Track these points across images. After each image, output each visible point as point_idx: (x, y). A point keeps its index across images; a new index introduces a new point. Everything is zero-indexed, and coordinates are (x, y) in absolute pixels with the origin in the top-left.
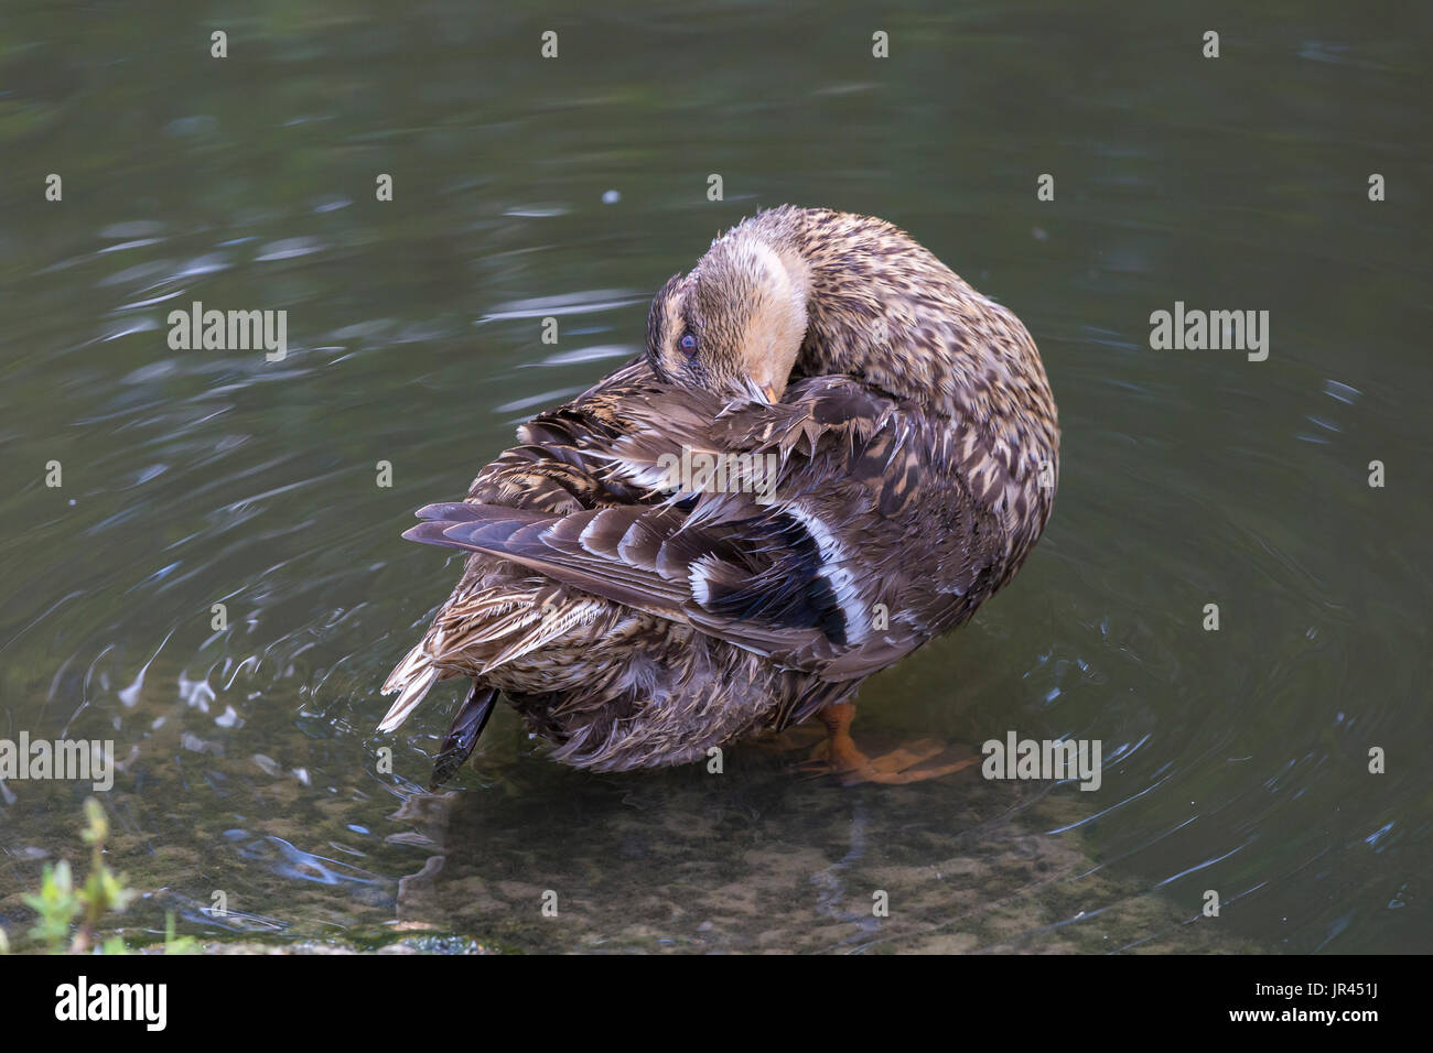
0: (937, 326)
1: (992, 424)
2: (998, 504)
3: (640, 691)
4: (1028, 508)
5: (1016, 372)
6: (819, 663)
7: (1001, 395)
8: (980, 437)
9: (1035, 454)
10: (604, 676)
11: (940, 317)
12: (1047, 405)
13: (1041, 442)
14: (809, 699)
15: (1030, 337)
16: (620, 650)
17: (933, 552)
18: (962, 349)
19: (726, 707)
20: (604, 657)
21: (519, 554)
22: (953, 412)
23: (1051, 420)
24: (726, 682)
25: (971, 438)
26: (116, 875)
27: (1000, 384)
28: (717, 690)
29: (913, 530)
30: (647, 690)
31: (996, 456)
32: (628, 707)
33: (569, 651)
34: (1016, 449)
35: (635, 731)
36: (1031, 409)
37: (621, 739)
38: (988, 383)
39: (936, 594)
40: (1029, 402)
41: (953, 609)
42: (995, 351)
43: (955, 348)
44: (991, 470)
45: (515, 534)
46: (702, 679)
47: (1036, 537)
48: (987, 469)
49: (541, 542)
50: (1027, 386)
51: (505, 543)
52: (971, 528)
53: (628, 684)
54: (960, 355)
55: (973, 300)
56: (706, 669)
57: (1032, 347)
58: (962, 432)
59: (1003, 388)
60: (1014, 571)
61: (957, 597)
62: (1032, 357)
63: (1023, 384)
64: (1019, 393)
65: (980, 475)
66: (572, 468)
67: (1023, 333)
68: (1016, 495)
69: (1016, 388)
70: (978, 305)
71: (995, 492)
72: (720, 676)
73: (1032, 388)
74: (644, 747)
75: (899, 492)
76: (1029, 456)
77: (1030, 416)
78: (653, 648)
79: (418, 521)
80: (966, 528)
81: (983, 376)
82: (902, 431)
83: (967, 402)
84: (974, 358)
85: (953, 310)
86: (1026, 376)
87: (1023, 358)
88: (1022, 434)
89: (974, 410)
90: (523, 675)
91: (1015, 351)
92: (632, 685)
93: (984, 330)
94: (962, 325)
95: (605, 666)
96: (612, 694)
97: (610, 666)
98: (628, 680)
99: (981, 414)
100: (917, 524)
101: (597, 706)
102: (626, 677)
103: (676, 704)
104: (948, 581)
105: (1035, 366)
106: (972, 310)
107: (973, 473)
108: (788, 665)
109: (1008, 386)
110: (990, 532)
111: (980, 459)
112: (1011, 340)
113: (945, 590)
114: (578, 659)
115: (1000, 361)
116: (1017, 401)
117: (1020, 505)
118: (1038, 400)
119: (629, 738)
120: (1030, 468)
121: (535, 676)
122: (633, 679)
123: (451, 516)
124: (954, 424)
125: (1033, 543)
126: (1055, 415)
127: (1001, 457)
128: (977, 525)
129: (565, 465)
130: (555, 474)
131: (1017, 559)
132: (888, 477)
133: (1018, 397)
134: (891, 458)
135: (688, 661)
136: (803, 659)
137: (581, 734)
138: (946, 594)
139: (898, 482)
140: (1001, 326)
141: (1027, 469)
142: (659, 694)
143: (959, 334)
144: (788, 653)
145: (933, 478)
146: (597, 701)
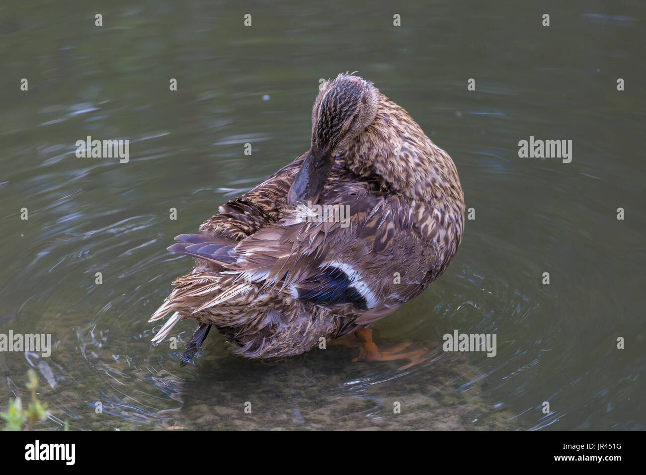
0: (411, 153)
1: (432, 202)
2: (435, 239)
3: (273, 325)
4: (450, 240)
5: (445, 179)
6: (354, 315)
7: (437, 189)
8: (426, 209)
9: (452, 215)
10: (256, 319)
11: (414, 149)
12: (459, 194)
13: (455, 210)
14: (349, 326)
15: (454, 164)
16: (261, 308)
17: (402, 266)
18: (421, 166)
19: (314, 331)
20: (254, 311)
21: (218, 260)
22: (415, 197)
23: (460, 201)
24: (314, 319)
25: (422, 210)
26: (42, 404)
27: (437, 184)
28: (310, 324)
29: (391, 257)
30: (276, 325)
31: (434, 217)
32: (268, 333)
33: (236, 307)
34: (443, 213)
35: (272, 343)
36: (451, 196)
37: (267, 346)
38: (431, 183)
39: (407, 285)
40: (450, 193)
41: (416, 290)
42: (437, 170)
43: (418, 165)
44: (432, 224)
45: (217, 251)
46: (302, 320)
47: (454, 253)
48: (430, 223)
49: (228, 255)
50: (450, 186)
51: (212, 255)
52: (420, 253)
53: (268, 322)
54: (420, 169)
55: (430, 146)
56: (303, 315)
57: (454, 169)
58: (418, 207)
59: (439, 187)
60: (445, 268)
61: (417, 285)
62: (453, 173)
63: (448, 185)
64: (445, 189)
65: (426, 227)
66: (243, 222)
67: (451, 162)
68: (444, 235)
69: (444, 187)
70: (432, 148)
71: (433, 234)
72: (311, 317)
73: (451, 187)
74: (277, 350)
75: (384, 241)
76: (449, 216)
77: (450, 199)
78: (277, 306)
79: (176, 242)
80: (418, 253)
81: (429, 180)
82: (385, 213)
83: (421, 191)
84: (426, 171)
85: (421, 148)
86: (449, 182)
87: (449, 174)
88: (446, 207)
89: (424, 195)
90: (215, 317)
91: (446, 171)
92: (270, 323)
93: (433, 159)
94: (423, 155)
95: (255, 315)
96: (261, 327)
97: (258, 315)
98: (267, 320)
99: (427, 198)
100: (392, 254)
101: (254, 333)
102: (267, 319)
103: (289, 331)
104: (411, 279)
105: (455, 177)
106: (429, 149)
107: (423, 226)
108: (340, 315)
109: (441, 185)
110: (430, 255)
111: (427, 219)
112: (444, 165)
113: (411, 283)
114: (241, 312)
115: (438, 174)
116: (444, 193)
117: (446, 239)
118: (454, 192)
119: (269, 346)
120: (450, 222)
121: (221, 318)
122: (270, 320)
123: (190, 241)
124: (414, 203)
125: (452, 256)
126: (462, 198)
127: (436, 218)
128: (423, 251)
129: (240, 221)
130: (235, 224)
131: (446, 263)
132: (377, 235)
133: (445, 191)
134: (380, 226)
135: (294, 311)
136: (347, 313)
137: (249, 344)
138: (412, 284)
139: (383, 237)
140: (441, 158)
141: (448, 222)
142: (282, 326)
143: (421, 159)
144: (340, 310)
145: (400, 232)
146: (254, 330)
